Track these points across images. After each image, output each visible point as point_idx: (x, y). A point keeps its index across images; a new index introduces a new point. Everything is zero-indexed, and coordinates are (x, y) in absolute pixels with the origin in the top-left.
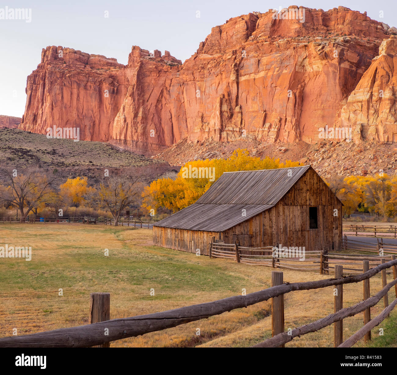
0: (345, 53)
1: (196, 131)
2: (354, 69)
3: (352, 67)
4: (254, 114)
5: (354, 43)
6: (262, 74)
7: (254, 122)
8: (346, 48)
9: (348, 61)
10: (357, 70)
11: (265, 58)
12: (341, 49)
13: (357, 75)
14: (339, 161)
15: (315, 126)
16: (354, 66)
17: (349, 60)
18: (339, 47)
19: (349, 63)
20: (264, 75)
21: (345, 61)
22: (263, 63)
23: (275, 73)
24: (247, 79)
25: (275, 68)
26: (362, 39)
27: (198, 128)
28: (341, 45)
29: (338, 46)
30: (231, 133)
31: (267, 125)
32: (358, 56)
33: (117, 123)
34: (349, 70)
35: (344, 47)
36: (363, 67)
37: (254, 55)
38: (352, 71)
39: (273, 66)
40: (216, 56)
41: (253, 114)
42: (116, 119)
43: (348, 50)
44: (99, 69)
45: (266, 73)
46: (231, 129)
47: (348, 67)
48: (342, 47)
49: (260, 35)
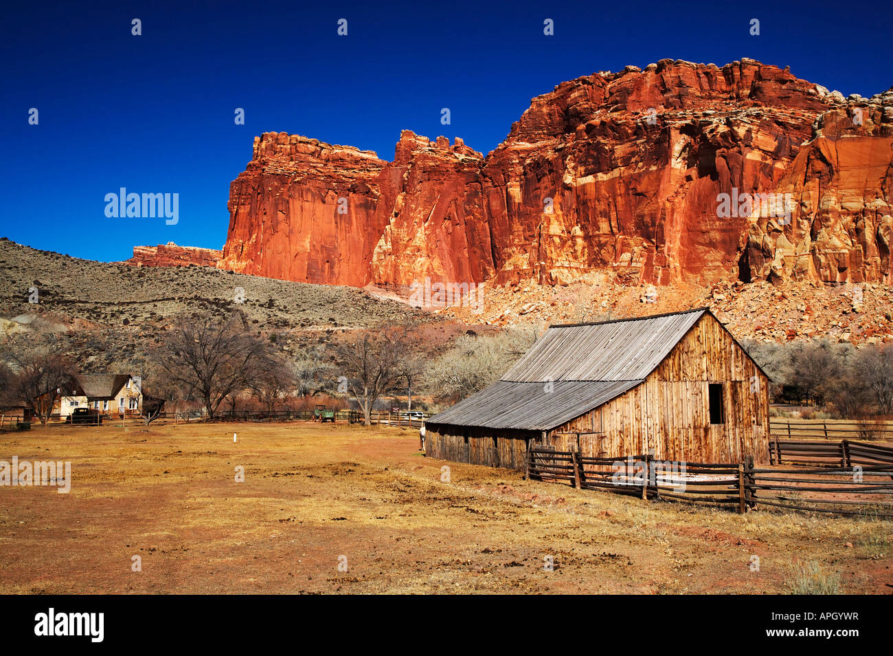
0: (753, 135)
1: (508, 268)
2: (769, 162)
3: (766, 159)
4: (603, 240)
5: (768, 119)
6: (616, 173)
7: (603, 251)
8: (755, 128)
9: (760, 149)
10: (773, 164)
11: (619, 147)
12: (746, 129)
13: (775, 172)
14: (746, 315)
15: (705, 257)
16: (768, 157)
17: (761, 147)
18: (744, 126)
19: (761, 152)
20: (618, 175)
21: (753, 149)
22: (616, 155)
23: (636, 172)
24: (590, 181)
25: (637, 162)
26: (781, 112)
27: (510, 264)
28: (746, 122)
29: (742, 124)
30: (566, 271)
31: (626, 256)
32: (775, 141)
33: (378, 257)
34: (761, 163)
35: (751, 127)
36: (784, 159)
37: (602, 141)
38: (766, 165)
39: (633, 160)
40: (539, 144)
41: (601, 239)
42: (377, 249)
43: (758, 131)
44: (347, 169)
45: (622, 172)
46: (566, 264)
47: (759, 159)
48: (748, 126)
49: (611, 109)
